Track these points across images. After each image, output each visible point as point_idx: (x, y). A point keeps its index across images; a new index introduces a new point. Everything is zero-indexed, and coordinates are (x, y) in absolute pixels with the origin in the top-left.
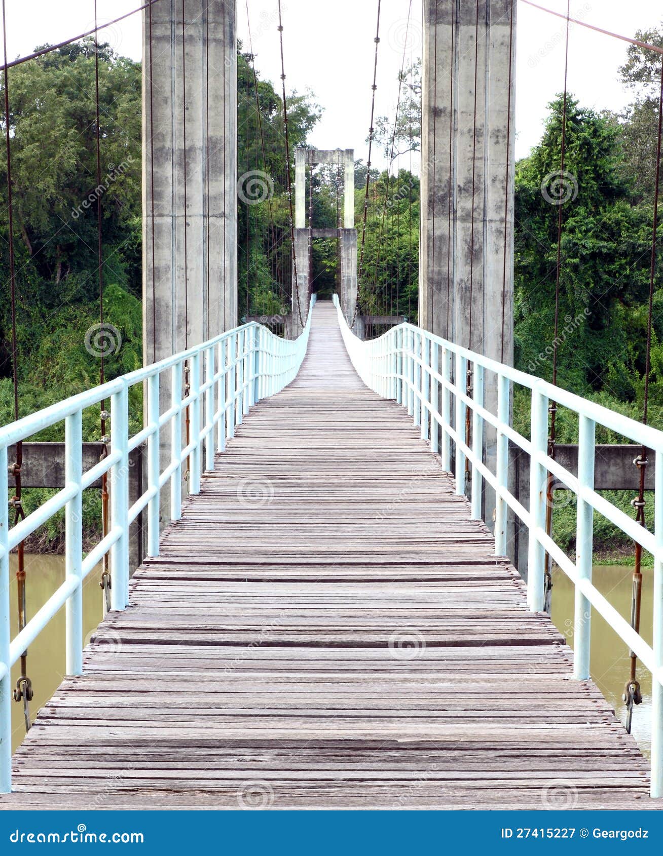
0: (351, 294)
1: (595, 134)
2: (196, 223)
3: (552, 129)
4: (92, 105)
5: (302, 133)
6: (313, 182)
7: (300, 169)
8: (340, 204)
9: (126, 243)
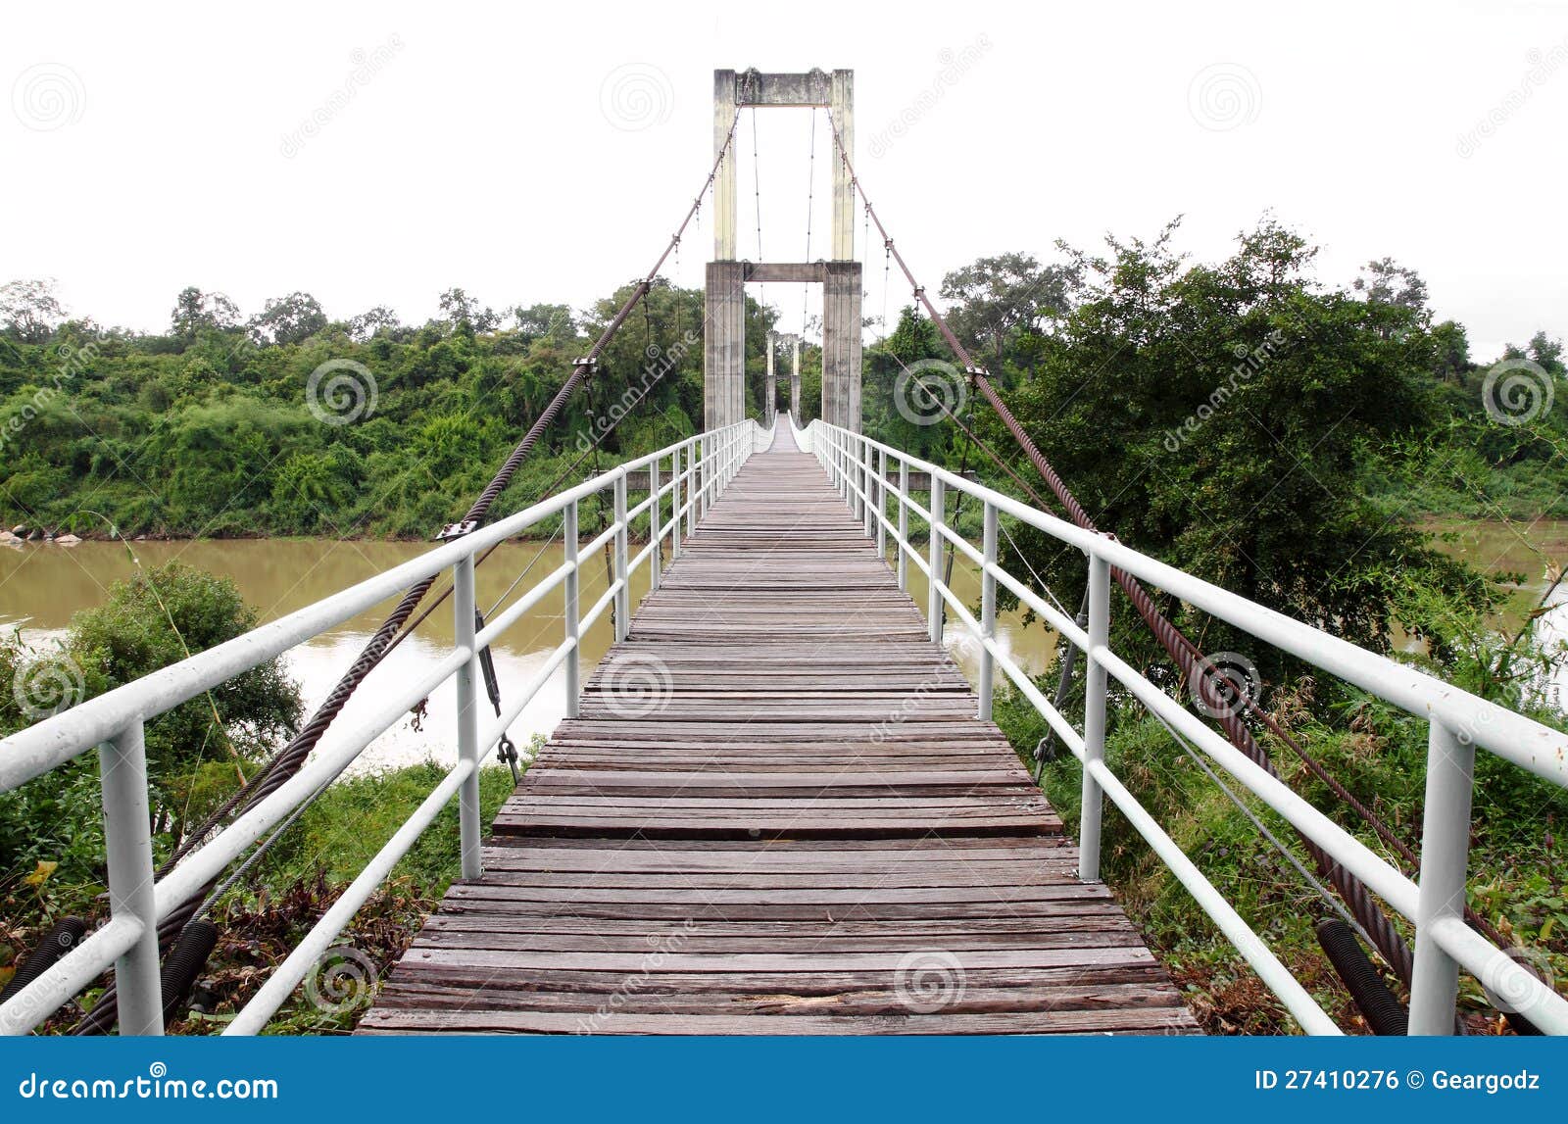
0: (796, 409)
1: (924, 326)
2: (728, 377)
3: (902, 324)
4: (662, 312)
5: (771, 325)
6: (777, 350)
7: (770, 345)
8: (792, 362)
9: (679, 384)
